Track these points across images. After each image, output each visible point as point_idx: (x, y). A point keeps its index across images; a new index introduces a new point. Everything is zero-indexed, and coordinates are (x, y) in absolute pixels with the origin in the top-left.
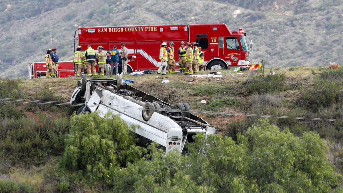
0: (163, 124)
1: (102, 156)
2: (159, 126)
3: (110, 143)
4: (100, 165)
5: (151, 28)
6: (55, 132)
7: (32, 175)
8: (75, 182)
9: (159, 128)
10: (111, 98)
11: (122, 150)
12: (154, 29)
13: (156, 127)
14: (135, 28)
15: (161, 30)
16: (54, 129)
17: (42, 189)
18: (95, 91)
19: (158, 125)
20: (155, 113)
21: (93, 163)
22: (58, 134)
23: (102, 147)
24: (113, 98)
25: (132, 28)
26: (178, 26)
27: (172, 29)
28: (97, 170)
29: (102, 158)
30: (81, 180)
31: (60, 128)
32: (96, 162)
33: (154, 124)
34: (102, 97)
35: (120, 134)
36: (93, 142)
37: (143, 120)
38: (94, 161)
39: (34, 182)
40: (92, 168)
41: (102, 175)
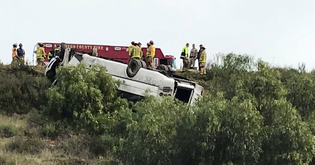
0: (152, 78)
1: (90, 104)
2: (147, 80)
3: (99, 91)
4: (88, 111)
5: (99, 47)
6: (36, 88)
7: (15, 121)
8: (60, 128)
9: (147, 82)
10: (92, 61)
11: (107, 102)
12: (101, 48)
13: (143, 81)
14: (85, 46)
15: (107, 49)
16: (35, 85)
17: (27, 132)
18: (74, 56)
19: (145, 80)
20: (142, 68)
21: (79, 111)
22: (38, 91)
23: (91, 95)
24: (94, 60)
25: (83, 46)
26: (121, 47)
27: (115, 49)
28: (84, 117)
29: (90, 106)
30: (66, 127)
31: (40, 85)
32: (84, 110)
33: (141, 79)
34: (81, 61)
35: (107, 84)
36: (82, 89)
37: (128, 77)
38: (81, 109)
39: (17, 126)
40: (79, 116)
41: (89, 122)
